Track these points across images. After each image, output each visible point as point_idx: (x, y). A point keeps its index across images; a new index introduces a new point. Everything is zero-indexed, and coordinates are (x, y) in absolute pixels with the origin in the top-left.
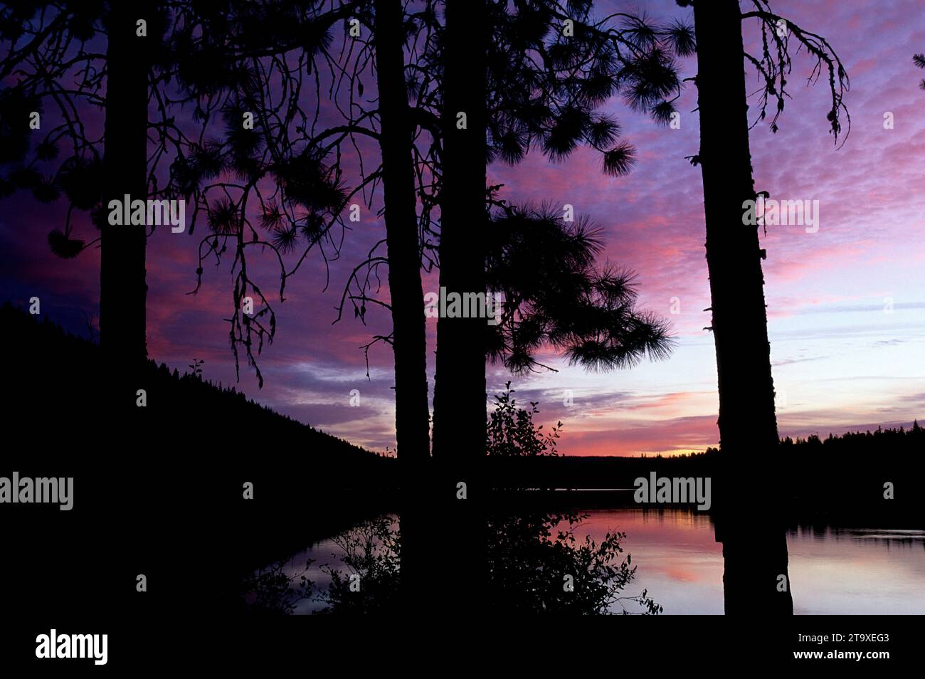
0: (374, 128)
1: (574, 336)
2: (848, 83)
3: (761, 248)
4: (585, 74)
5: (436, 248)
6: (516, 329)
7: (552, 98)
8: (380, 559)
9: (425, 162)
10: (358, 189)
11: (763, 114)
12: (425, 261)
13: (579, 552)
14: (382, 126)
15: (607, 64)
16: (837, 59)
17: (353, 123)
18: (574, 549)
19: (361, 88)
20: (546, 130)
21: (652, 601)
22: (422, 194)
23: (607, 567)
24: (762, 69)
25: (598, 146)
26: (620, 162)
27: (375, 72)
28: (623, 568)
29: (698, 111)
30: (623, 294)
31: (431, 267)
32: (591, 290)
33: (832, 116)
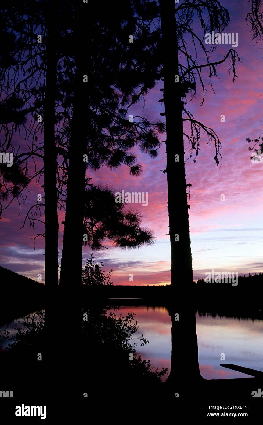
0: (41, 154)
1: (118, 236)
2: (221, 146)
3: (188, 205)
4: (124, 138)
5: (65, 201)
6: (94, 232)
7: (111, 146)
8: (38, 323)
9: (61, 168)
10: (34, 177)
11: (191, 156)
12: (58, 205)
13: (117, 320)
14: (45, 154)
15: (133, 135)
16: (217, 137)
17: (33, 152)
18: (116, 319)
19: (36, 138)
20: (108, 158)
21: (145, 339)
22: (59, 180)
23: (128, 326)
24: (190, 140)
25: (128, 165)
26: (136, 171)
27: (43, 133)
28: (134, 326)
29: (166, 153)
30: (136, 220)
31: (61, 208)
32: (124, 218)
33: (216, 158)
